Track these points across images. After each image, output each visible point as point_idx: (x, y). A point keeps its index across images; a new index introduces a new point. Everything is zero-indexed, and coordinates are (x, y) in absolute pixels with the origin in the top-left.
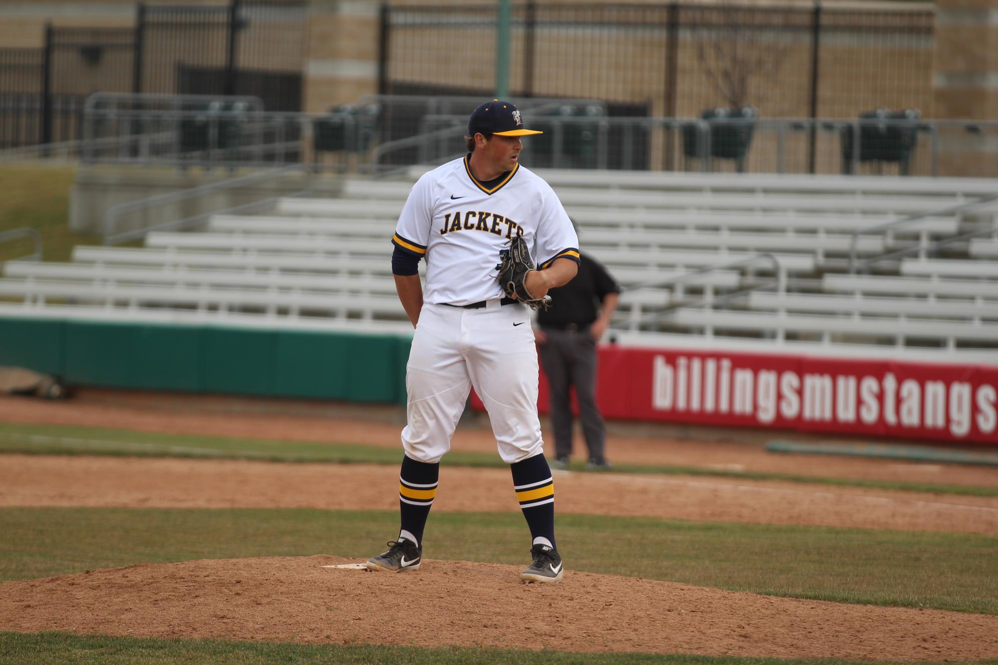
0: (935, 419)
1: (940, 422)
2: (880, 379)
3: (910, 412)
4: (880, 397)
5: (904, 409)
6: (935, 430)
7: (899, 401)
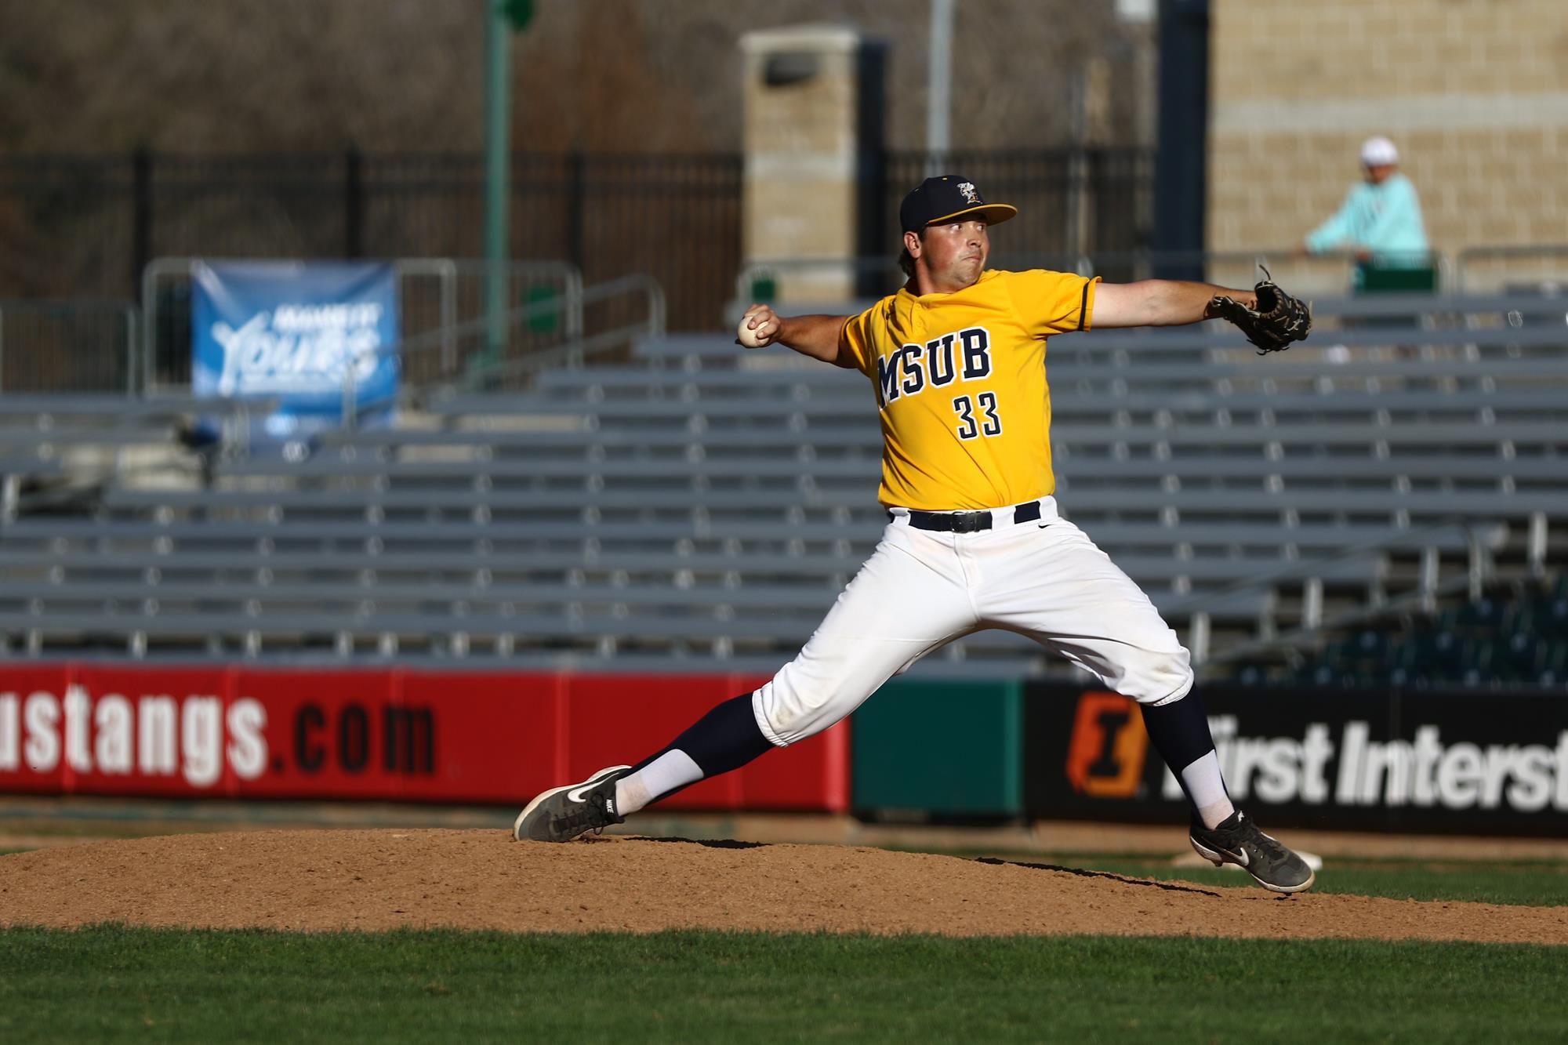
0: (157, 758)
1: (167, 763)
2: (60, 696)
3: (113, 749)
4: (60, 726)
5: (103, 745)
6: (158, 777)
7: (93, 731)
